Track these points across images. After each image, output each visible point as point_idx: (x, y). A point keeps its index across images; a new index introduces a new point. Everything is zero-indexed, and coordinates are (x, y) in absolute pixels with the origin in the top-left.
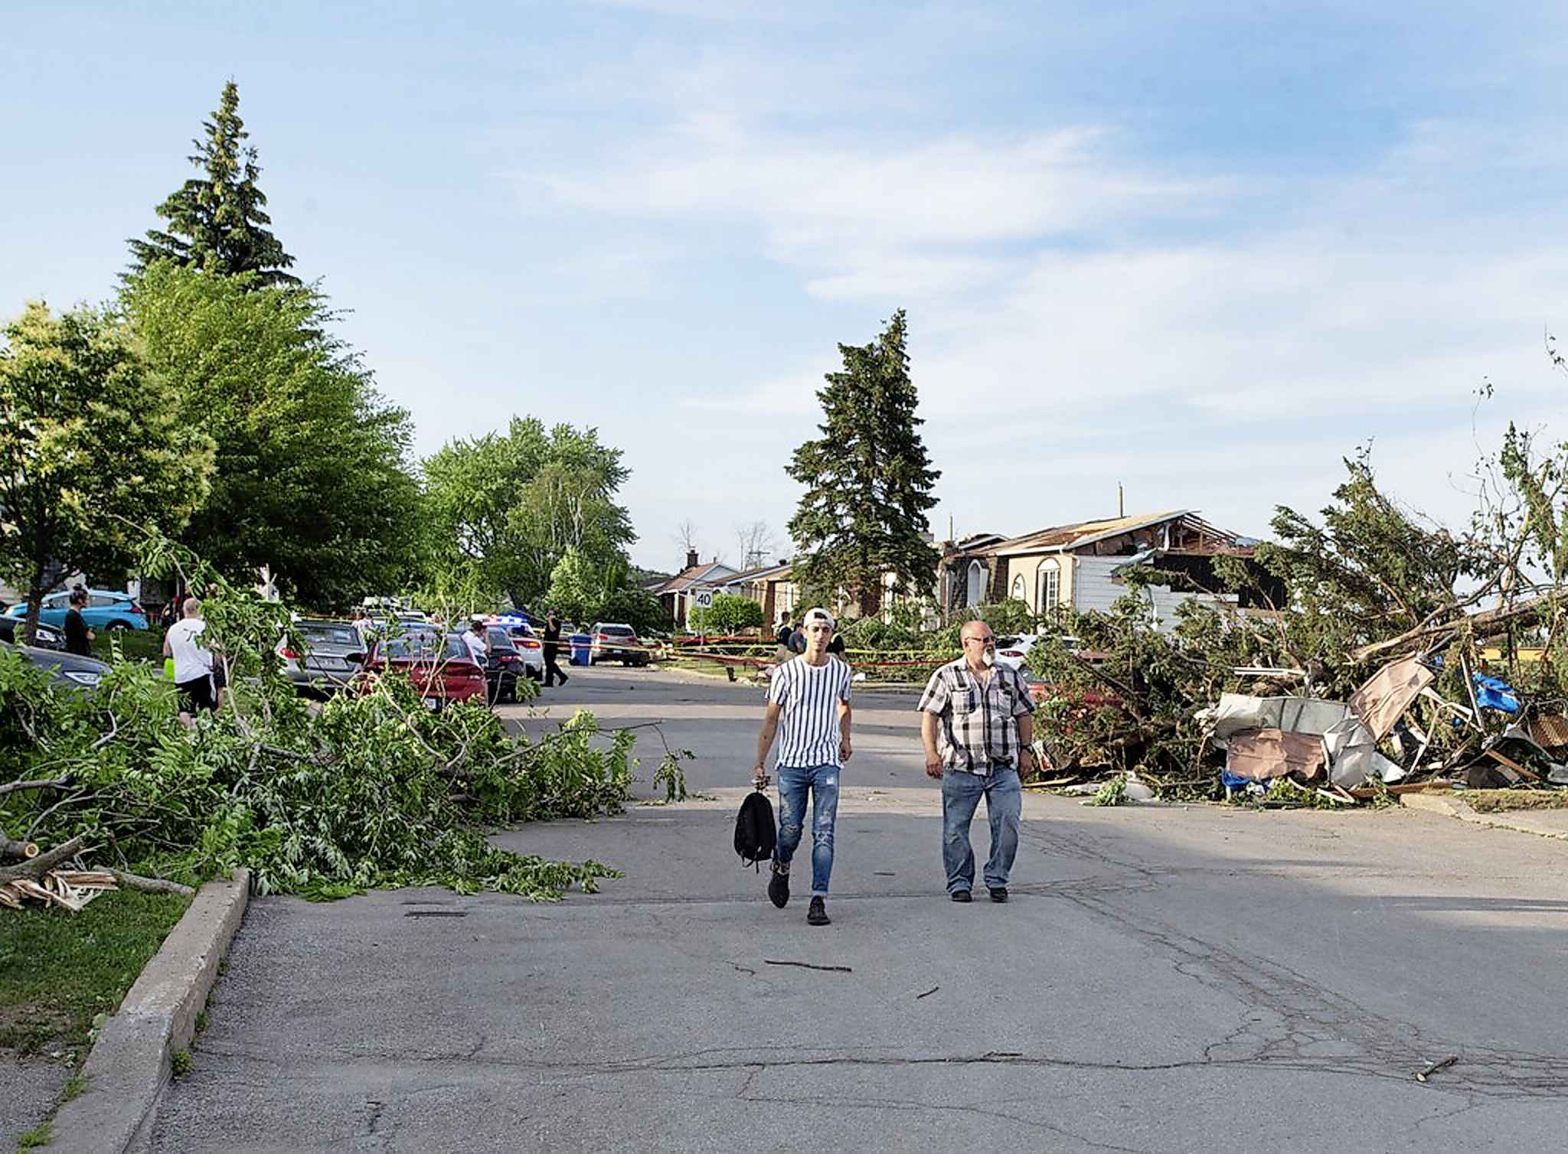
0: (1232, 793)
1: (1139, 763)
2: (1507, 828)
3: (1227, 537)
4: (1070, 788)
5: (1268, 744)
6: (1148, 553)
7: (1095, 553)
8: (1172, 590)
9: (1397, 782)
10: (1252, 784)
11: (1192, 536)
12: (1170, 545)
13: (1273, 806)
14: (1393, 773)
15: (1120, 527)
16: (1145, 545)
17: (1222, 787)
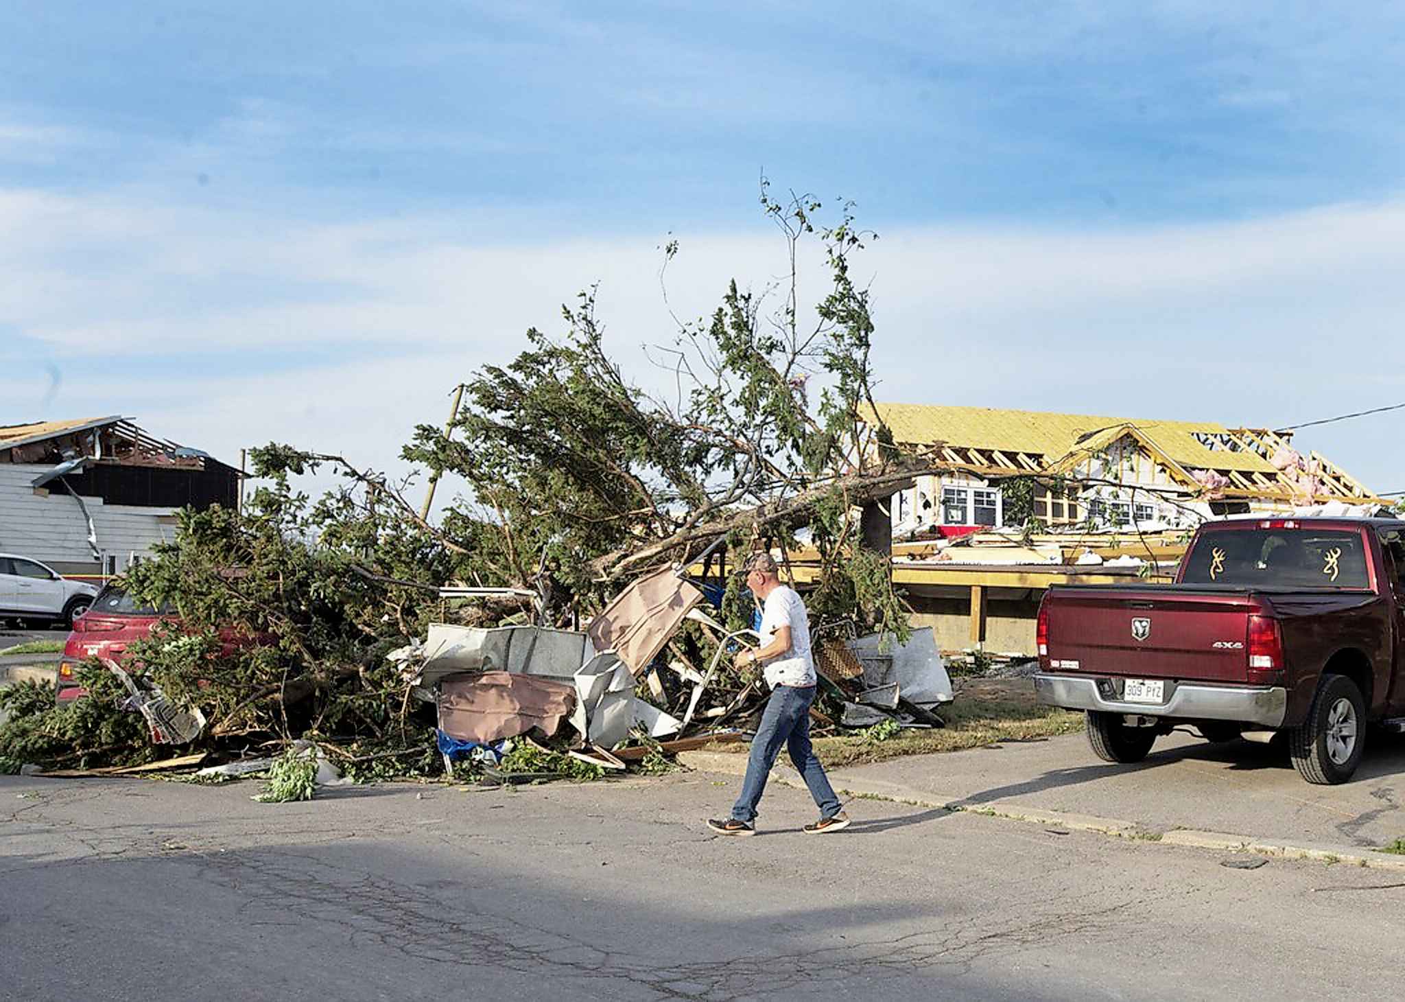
0: (453, 763)
1: (310, 728)
2: (872, 797)
3: (164, 447)
4: (205, 772)
5: (493, 691)
6: (76, 461)
7: (12, 461)
8: (105, 503)
9: (671, 737)
10: (479, 749)
11: (125, 445)
12: (102, 455)
13: (518, 780)
14: (665, 724)
15: (39, 433)
16: (71, 453)
17: (438, 755)
